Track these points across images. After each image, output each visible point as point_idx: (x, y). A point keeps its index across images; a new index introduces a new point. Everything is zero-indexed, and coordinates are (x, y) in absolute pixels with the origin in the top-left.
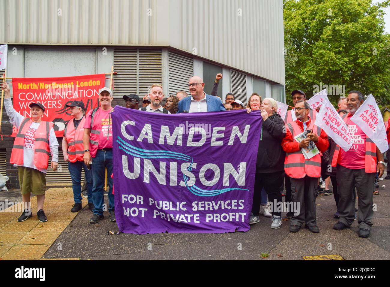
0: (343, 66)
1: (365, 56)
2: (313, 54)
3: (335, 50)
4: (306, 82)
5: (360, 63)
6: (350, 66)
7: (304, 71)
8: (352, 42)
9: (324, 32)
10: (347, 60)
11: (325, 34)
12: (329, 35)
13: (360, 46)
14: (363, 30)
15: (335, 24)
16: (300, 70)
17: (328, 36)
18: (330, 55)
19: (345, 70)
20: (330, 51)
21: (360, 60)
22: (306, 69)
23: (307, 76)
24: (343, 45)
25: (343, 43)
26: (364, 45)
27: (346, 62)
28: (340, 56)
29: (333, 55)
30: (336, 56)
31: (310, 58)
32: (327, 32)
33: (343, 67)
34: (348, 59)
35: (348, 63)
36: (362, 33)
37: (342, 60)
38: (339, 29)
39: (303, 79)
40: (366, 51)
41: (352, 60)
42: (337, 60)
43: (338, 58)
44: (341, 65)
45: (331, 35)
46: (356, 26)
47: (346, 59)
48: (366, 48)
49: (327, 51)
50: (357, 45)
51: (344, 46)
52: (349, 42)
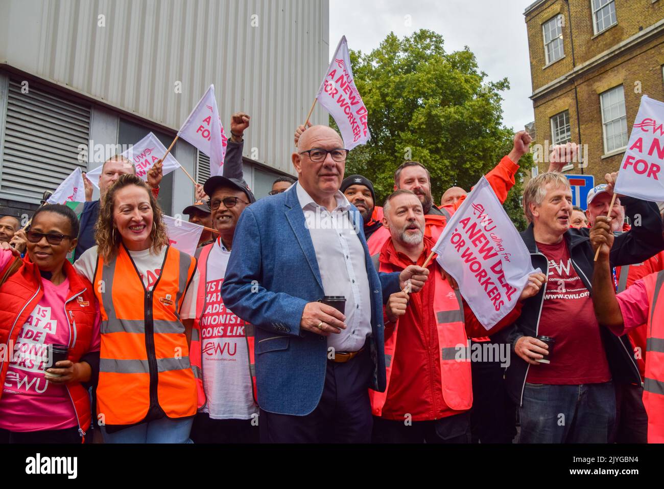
0: (443, 172)
1: (475, 159)
2: (396, 151)
3: (430, 147)
4: (384, 196)
5: (467, 169)
6: (452, 173)
7: (381, 177)
8: (456, 136)
9: (414, 118)
10: (448, 164)
11: (416, 121)
12: (422, 123)
13: (468, 143)
14: (472, 119)
15: (431, 107)
16: (375, 176)
17: (420, 124)
18: (422, 154)
19: (445, 179)
20: (423, 147)
21: (468, 165)
22: (384, 175)
23: (385, 186)
24: (443, 139)
25: (442, 136)
26: (473, 142)
27: (447, 167)
28: (438, 157)
29: (427, 154)
30: (432, 155)
31: (391, 158)
32: (419, 118)
33: (442, 175)
34: (451, 163)
35: (449, 168)
36: (470, 122)
37: (441, 162)
38: (437, 114)
39: (379, 191)
40: (476, 150)
41: (456, 164)
42: (433, 163)
43: (434, 160)
44: (439, 172)
45: (425, 123)
46: (463, 111)
47: (447, 162)
48: (476, 146)
49: (418, 148)
50: (464, 142)
51: (444, 141)
52: (451, 136)
